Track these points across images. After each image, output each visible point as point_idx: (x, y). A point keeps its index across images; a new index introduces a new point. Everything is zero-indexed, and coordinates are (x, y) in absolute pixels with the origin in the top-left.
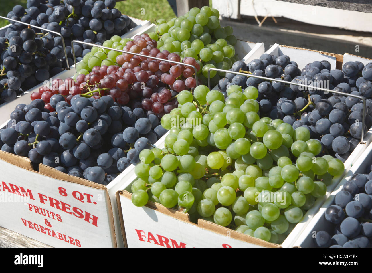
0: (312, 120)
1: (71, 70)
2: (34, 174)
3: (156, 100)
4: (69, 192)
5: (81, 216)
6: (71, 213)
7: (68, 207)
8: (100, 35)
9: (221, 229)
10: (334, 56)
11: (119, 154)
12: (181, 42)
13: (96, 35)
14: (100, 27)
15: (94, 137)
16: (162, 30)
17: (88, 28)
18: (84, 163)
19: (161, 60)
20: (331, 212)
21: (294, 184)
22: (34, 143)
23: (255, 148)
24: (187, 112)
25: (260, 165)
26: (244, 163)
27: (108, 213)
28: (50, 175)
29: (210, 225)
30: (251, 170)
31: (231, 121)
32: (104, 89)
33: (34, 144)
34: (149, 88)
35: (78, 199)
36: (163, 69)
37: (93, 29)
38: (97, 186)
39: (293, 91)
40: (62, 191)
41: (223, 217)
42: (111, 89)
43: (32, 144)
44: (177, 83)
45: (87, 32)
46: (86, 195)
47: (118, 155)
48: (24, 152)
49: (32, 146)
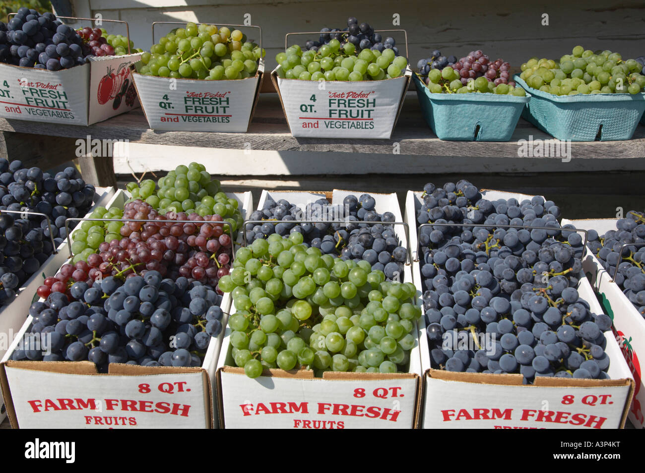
0: (357, 253)
1: (59, 253)
2: (103, 377)
3: (195, 265)
4: (154, 387)
5: (167, 410)
6: (152, 411)
7: (149, 404)
8: (72, 210)
9: (350, 375)
10: (323, 194)
11: (193, 330)
12: (181, 202)
13: (67, 210)
14: (70, 201)
15: (166, 317)
16: (145, 193)
17: (57, 204)
18: (156, 350)
19: (185, 223)
20: (433, 330)
21: (397, 312)
22: (93, 341)
23: (346, 289)
24: (255, 269)
25: (351, 304)
26: (332, 306)
27: (204, 397)
28: (125, 373)
29: (338, 375)
30: (342, 311)
31: (313, 268)
32: (138, 264)
33: (91, 343)
34: (182, 254)
35: (166, 391)
36: (189, 231)
37: (62, 205)
38: (191, 370)
39: (320, 231)
40: (145, 388)
41: (343, 363)
42: (149, 262)
43: (89, 343)
44: (211, 243)
45: (57, 208)
46: (177, 384)
47: (192, 332)
48: (83, 355)
49: (90, 346)
